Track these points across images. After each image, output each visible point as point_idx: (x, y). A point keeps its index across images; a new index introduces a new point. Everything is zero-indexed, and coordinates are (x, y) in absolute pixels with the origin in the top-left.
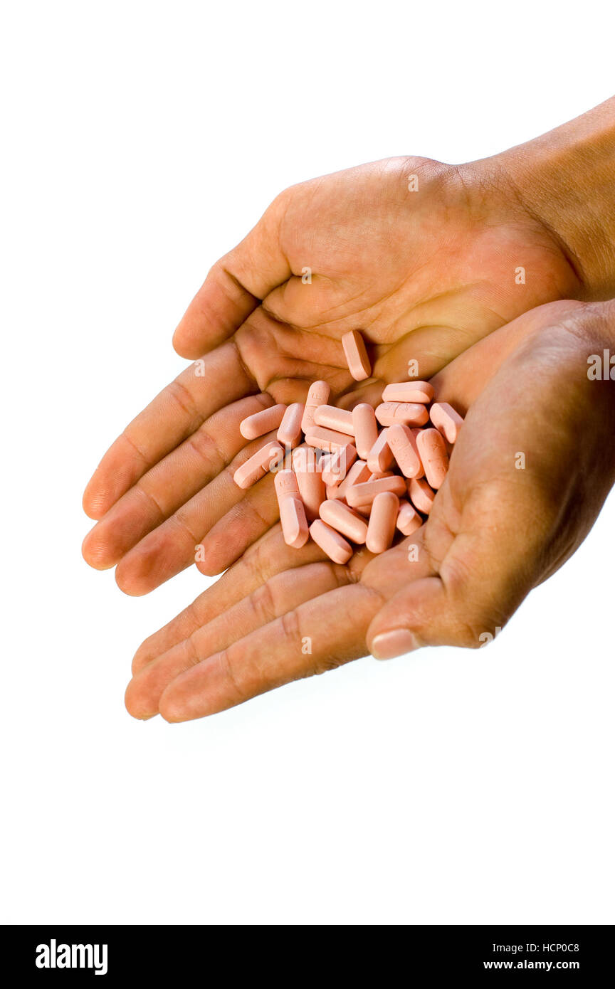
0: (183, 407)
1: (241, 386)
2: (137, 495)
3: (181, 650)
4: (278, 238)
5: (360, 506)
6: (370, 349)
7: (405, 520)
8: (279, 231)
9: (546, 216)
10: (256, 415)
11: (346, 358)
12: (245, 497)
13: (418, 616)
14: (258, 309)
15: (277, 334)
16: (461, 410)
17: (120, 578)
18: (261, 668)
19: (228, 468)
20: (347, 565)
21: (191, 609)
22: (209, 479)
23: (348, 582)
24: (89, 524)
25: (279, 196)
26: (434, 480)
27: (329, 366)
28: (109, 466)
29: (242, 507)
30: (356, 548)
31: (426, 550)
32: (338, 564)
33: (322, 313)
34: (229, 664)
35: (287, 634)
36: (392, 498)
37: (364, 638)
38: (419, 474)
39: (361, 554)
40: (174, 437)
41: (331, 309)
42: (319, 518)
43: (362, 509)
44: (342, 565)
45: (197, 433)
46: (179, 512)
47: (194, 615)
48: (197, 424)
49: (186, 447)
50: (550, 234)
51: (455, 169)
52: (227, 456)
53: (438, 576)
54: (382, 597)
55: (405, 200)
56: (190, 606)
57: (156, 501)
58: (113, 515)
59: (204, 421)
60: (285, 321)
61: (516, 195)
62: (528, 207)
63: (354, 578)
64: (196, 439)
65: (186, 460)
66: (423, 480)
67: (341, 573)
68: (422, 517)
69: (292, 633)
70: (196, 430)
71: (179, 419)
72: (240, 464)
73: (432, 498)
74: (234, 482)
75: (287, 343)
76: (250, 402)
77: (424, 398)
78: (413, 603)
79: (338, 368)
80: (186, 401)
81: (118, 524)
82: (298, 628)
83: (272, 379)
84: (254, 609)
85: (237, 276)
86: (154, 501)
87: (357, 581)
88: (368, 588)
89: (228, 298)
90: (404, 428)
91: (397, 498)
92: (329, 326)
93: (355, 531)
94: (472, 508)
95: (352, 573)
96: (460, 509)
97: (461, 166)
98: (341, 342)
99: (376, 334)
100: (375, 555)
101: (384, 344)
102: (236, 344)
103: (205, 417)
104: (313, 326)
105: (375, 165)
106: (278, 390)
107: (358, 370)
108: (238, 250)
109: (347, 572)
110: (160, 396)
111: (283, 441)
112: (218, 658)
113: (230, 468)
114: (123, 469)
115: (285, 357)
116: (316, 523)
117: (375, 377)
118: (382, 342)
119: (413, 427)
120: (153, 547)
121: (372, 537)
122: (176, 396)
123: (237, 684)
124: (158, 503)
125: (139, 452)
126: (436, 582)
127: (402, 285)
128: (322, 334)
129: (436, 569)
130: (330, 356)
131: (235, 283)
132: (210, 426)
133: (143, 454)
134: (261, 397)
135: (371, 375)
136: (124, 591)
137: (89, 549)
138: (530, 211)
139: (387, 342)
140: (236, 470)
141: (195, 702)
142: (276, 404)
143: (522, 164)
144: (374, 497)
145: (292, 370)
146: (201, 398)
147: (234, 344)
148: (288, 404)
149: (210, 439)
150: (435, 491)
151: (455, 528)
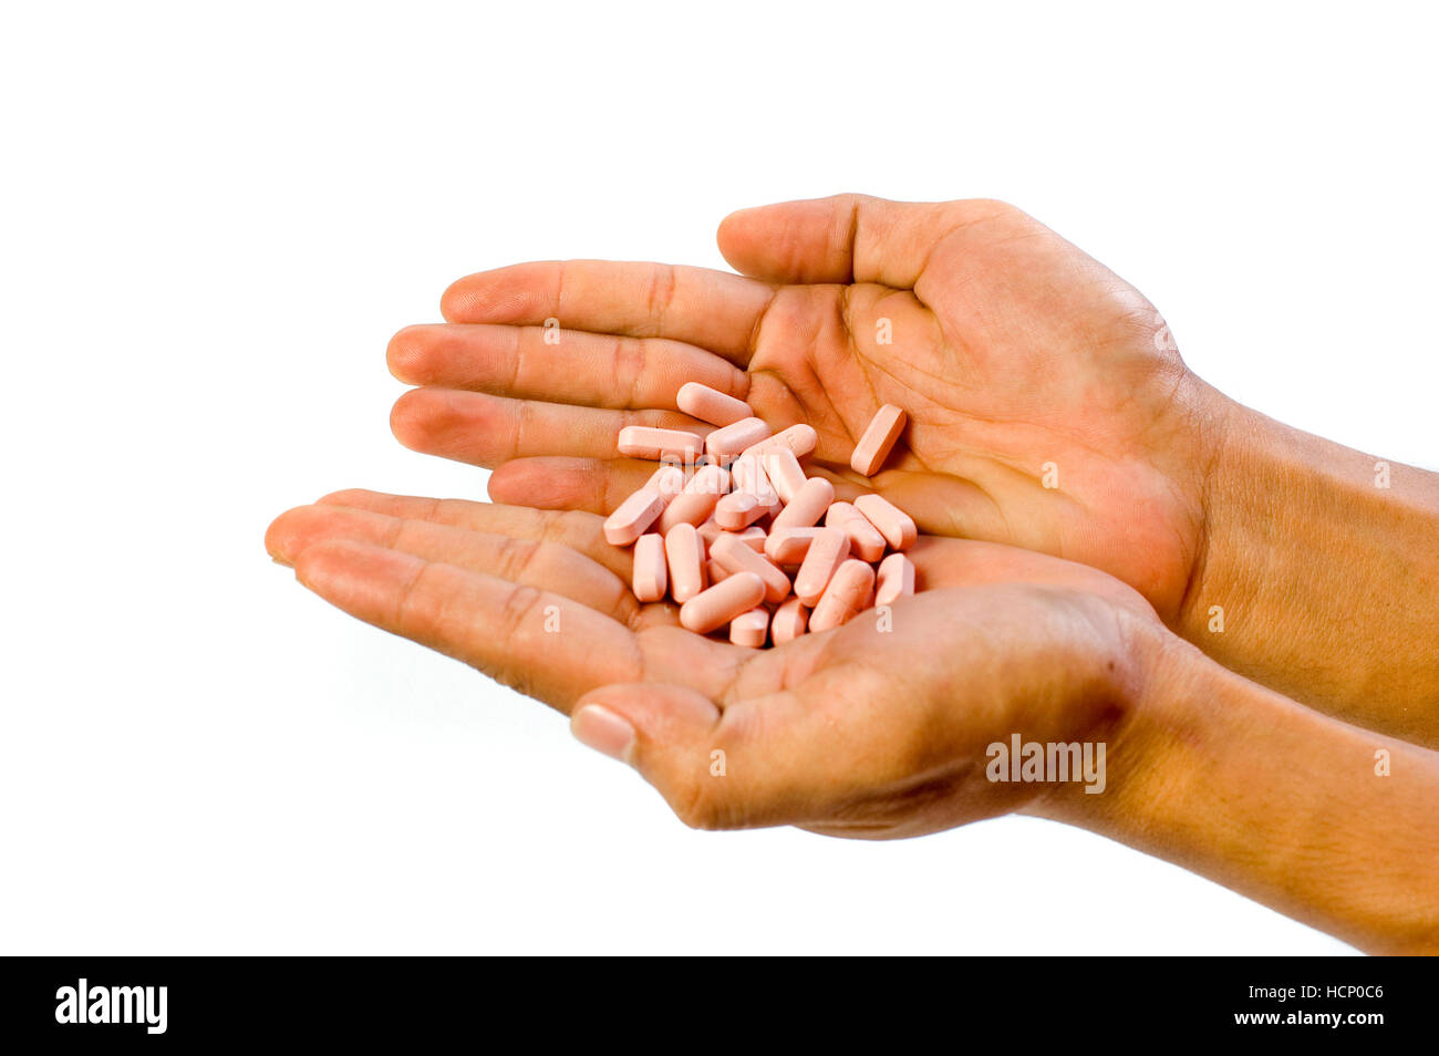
0: (651, 300)
1: (732, 342)
2: (509, 338)
3: (383, 523)
4: (941, 238)
5: (718, 563)
6: (899, 449)
7: (746, 626)
8: (951, 231)
9: (1217, 516)
10: (714, 391)
11: (865, 430)
12: (611, 460)
13: (658, 727)
14: (838, 286)
15: (826, 332)
16: (921, 583)
17: (403, 404)
18: (443, 615)
19: (627, 413)
20: (643, 605)
21: (437, 502)
22: (596, 403)
23: (625, 622)
24: (433, 316)
25: (992, 200)
26: (819, 620)
27: (840, 418)
28: (513, 279)
29: (598, 467)
30: (668, 598)
31: (738, 673)
32: (635, 597)
33: (896, 358)
34: (417, 579)
35: (507, 607)
36: (760, 589)
37: (580, 695)
38: (810, 598)
39: (667, 610)
40: (608, 319)
41: (908, 364)
42: (664, 536)
43: (717, 571)
44: (637, 600)
45: (637, 341)
46: (532, 404)
47: (433, 509)
48: (646, 332)
49: (610, 344)
50: (1201, 536)
51: (1183, 372)
52: (641, 399)
53: (721, 711)
54: (642, 671)
55: (1101, 344)
56: (439, 500)
57: (520, 366)
58: (465, 333)
59: (657, 337)
60: (849, 325)
61: (1211, 462)
62: (1210, 487)
63: (635, 625)
64: (629, 346)
65: (594, 359)
66: (808, 611)
67: (627, 605)
68: (767, 642)
69: (513, 610)
70: (639, 338)
71: (633, 306)
72: (643, 423)
73: (797, 635)
74: (618, 435)
75: (825, 349)
76: (723, 368)
77: (896, 541)
78: (668, 708)
79: (848, 432)
80: (661, 296)
81: (456, 346)
82: (526, 611)
83: (770, 369)
84: (502, 551)
85: (862, 229)
86: (518, 363)
87: (635, 630)
88: (637, 647)
89: (826, 238)
90: (845, 541)
91: (763, 597)
92: (886, 377)
93: (686, 583)
94: (833, 680)
95: (639, 618)
96: (818, 669)
97: (1192, 375)
98: (879, 407)
99: (922, 439)
100: (680, 625)
101: (919, 459)
102: (775, 296)
103: (662, 334)
104: (871, 362)
105: (1112, 279)
106: (764, 387)
107: (863, 456)
108: (891, 206)
109: (633, 613)
110: (640, 264)
111: (709, 447)
112: (414, 563)
113: (629, 416)
114: (524, 297)
115: (809, 364)
116: (655, 537)
117: (871, 482)
118: (919, 455)
119: (855, 551)
120: (465, 411)
121: (696, 606)
122: (655, 282)
123: (404, 606)
124: (520, 370)
125: (558, 295)
126: (713, 713)
127: (1001, 422)
128: (870, 377)
129: (726, 701)
130: (852, 411)
131: (851, 231)
132: (656, 348)
133: (561, 303)
134: (739, 375)
135: (871, 476)
136: (392, 423)
137: (402, 342)
138: (1207, 492)
139: (924, 459)
140: (633, 425)
141: (344, 583)
142: (745, 401)
143: (1251, 438)
144: (743, 571)
145: (800, 381)
146: (679, 310)
147: (772, 294)
148: (756, 414)
149: (640, 361)
150: (807, 630)
151: (792, 680)
